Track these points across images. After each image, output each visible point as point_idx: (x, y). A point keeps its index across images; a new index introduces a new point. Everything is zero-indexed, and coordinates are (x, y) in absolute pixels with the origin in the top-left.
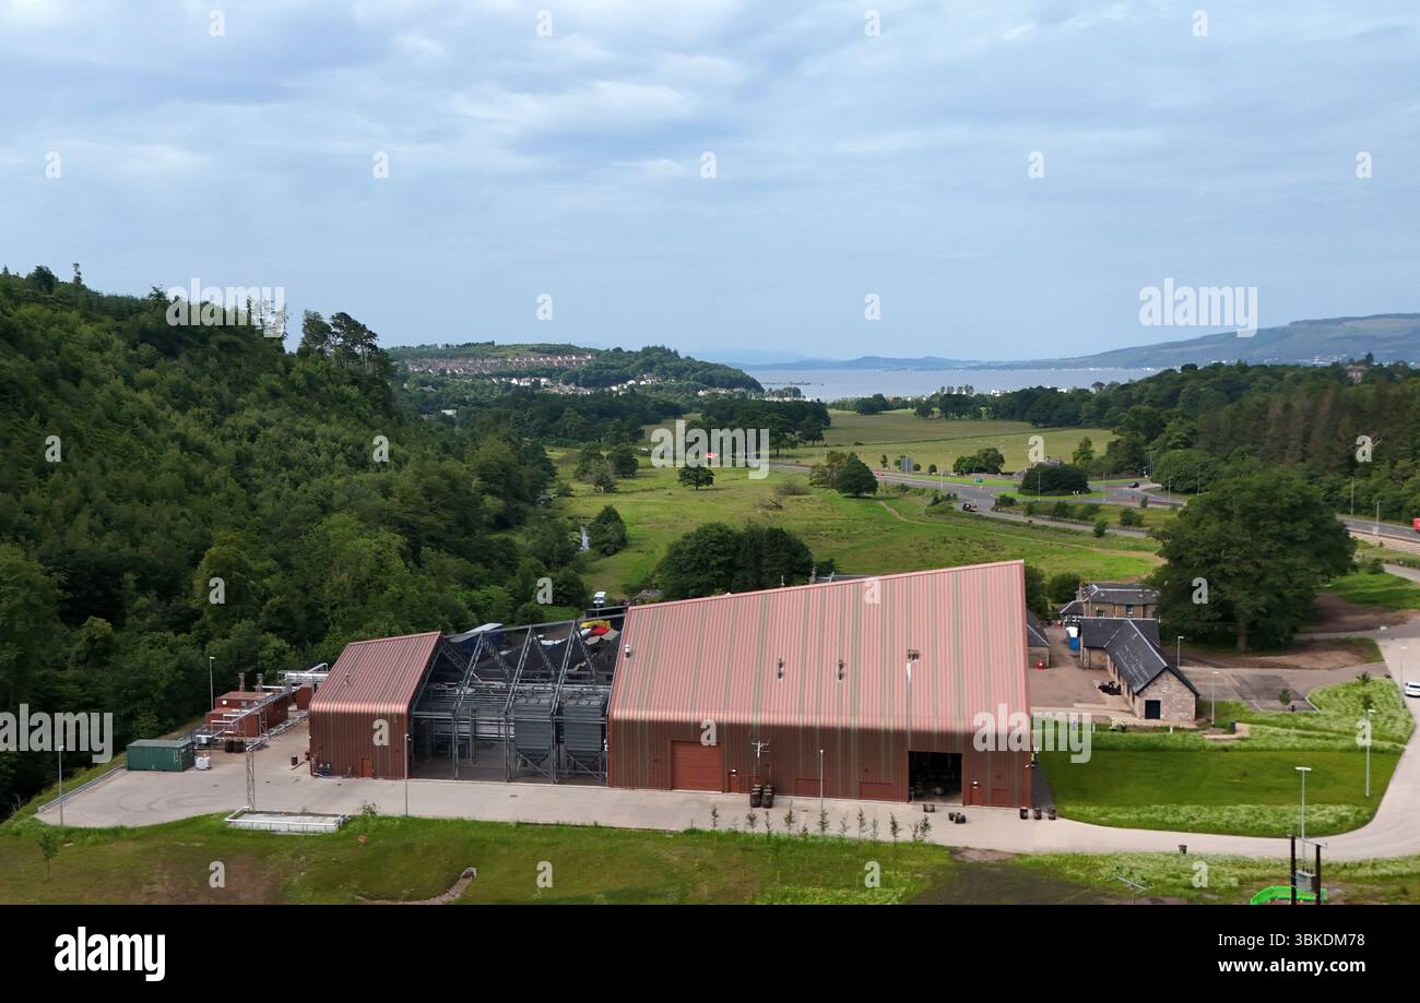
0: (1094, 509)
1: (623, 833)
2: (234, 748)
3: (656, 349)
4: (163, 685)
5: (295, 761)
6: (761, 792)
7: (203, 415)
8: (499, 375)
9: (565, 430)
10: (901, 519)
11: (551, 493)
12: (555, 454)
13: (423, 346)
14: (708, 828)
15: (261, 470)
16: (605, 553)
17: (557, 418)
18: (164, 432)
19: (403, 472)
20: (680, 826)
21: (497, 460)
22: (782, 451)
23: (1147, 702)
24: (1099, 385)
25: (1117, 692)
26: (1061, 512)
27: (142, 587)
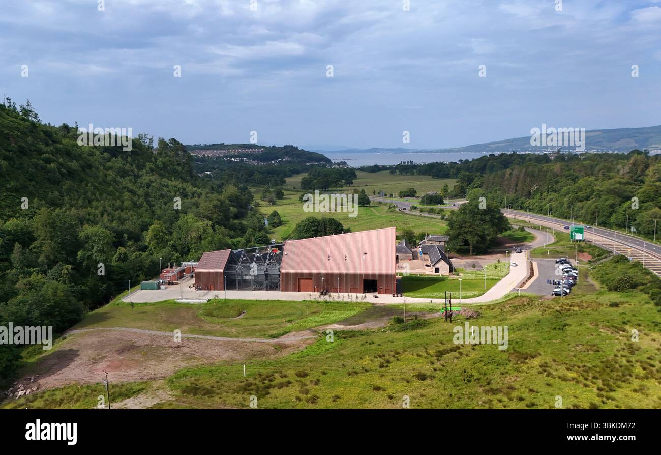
0: (442, 210)
1: (285, 302)
2: (170, 284)
3: (289, 146)
4: (147, 266)
5: (190, 287)
6: (323, 291)
7: (131, 180)
8: (227, 157)
9: (255, 180)
10: (377, 214)
11: (252, 205)
12: (252, 190)
13: (195, 145)
14: (308, 299)
15: (153, 199)
16: (274, 227)
17: (252, 175)
18: (121, 187)
19: (201, 199)
20: (301, 300)
21: (234, 194)
22: (337, 189)
23: (436, 268)
24: (461, 161)
25: (430, 266)
26: (432, 211)
27: (129, 239)
